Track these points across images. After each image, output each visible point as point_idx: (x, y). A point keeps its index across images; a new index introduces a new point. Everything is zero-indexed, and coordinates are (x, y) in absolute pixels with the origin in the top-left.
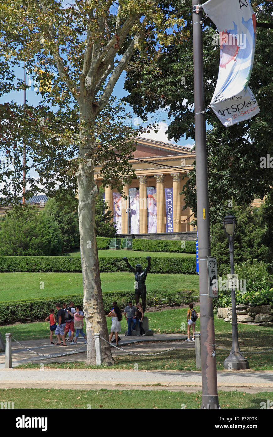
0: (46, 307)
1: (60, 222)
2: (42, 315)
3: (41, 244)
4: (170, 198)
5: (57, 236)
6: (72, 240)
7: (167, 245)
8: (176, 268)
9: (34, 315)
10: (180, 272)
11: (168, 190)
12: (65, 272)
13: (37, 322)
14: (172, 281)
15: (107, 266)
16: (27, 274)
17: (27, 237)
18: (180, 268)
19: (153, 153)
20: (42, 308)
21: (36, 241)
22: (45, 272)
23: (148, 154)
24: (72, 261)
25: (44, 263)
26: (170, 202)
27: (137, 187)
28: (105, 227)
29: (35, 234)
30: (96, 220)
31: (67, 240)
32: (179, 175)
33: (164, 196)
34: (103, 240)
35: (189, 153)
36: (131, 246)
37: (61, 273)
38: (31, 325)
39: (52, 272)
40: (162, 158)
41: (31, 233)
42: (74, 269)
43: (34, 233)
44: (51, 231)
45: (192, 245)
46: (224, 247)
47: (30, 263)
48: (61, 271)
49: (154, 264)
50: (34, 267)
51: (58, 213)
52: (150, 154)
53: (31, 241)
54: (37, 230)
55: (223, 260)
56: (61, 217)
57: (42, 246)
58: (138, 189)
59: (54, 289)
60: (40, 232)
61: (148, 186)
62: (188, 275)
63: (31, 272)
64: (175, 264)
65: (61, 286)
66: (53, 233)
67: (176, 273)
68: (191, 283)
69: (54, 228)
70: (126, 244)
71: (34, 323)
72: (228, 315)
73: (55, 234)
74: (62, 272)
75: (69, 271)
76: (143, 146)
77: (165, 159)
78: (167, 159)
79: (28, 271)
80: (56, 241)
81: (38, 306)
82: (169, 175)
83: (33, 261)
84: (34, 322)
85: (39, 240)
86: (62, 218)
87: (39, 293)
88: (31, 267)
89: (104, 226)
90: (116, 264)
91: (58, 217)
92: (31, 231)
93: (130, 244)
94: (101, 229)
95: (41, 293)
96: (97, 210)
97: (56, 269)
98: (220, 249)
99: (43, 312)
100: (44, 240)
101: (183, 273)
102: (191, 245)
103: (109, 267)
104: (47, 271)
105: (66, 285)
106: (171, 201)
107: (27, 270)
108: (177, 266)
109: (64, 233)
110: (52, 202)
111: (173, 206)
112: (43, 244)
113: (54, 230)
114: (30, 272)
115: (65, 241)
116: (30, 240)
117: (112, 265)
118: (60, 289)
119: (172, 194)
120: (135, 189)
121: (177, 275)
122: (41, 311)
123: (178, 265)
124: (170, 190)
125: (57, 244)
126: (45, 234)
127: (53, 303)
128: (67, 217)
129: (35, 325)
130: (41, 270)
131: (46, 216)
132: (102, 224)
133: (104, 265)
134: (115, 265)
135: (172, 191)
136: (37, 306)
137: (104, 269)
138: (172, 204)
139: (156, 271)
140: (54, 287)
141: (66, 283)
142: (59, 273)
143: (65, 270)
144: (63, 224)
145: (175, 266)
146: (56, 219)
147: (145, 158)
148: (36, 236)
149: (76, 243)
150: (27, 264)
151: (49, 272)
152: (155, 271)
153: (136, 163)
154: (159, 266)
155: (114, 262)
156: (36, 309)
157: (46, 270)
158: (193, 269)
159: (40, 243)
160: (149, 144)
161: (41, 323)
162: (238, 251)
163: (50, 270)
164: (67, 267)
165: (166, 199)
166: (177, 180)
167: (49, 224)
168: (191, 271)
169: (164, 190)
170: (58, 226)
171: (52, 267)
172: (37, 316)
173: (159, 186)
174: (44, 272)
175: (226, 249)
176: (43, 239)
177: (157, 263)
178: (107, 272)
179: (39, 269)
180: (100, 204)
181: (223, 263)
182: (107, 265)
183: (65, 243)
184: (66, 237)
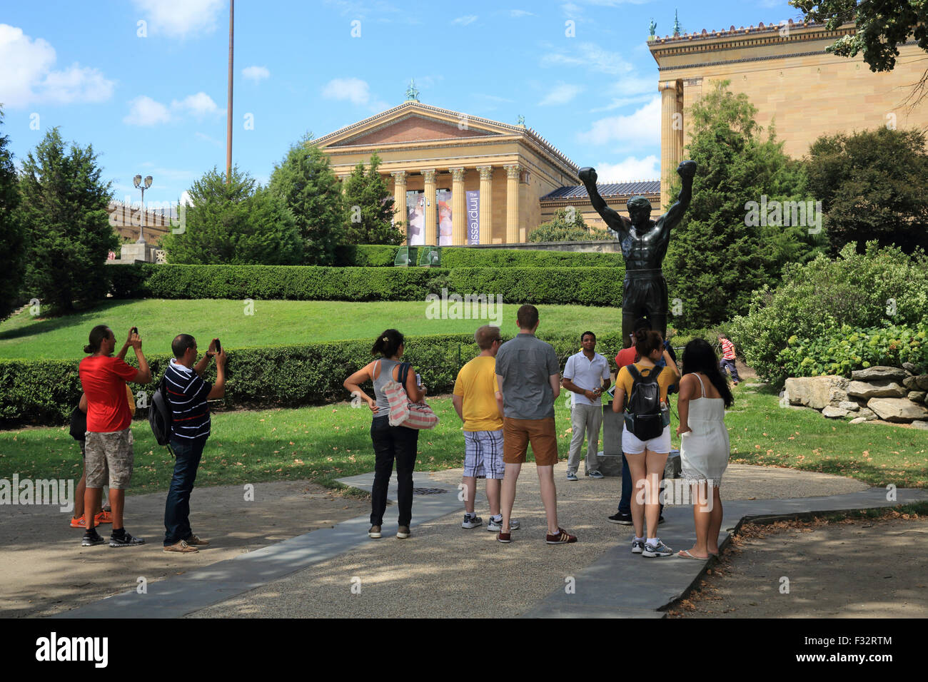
0: (270, 366)
1: (297, 212)
2: (258, 390)
3: (259, 249)
4: (473, 207)
5: (291, 237)
6: (322, 247)
7: (512, 260)
8: (564, 291)
9: (232, 390)
10: (575, 301)
11: (472, 194)
12: (311, 299)
13: (242, 411)
14: (564, 320)
15: (407, 288)
16: (226, 303)
17: (230, 235)
18: (574, 292)
19: (447, 133)
20: (258, 371)
21: (249, 242)
22: (268, 299)
23: (439, 134)
24: (327, 277)
25: (265, 280)
26: (474, 215)
27: (420, 189)
28: (382, 230)
29: (247, 229)
30: (365, 215)
31: (311, 248)
32: (490, 169)
33: (465, 205)
34: (381, 251)
35: (508, 134)
36: (438, 262)
37: (303, 302)
38: (222, 419)
39: (282, 299)
40: (463, 141)
41: (238, 226)
42: (332, 293)
43: (245, 227)
44: (279, 225)
45: (565, 259)
46: (710, 232)
47: (234, 280)
48: (302, 298)
49: (515, 284)
50: (243, 289)
51: (294, 193)
52: (443, 134)
53: (239, 243)
54: (251, 219)
55: (707, 264)
56: (301, 202)
57: (260, 252)
58: (421, 191)
59: (289, 332)
60: (256, 226)
61: (438, 187)
62: (595, 307)
63: (236, 299)
64: (562, 284)
65: (305, 327)
66: (284, 231)
67: (566, 303)
68: (611, 325)
69: (285, 222)
70: (429, 259)
71: (233, 414)
72: (834, 400)
73: (288, 233)
74: (305, 300)
75: (319, 298)
76: (431, 121)
77: (468, 143)
78: (471, 143)
79: (229, 297)
80: (289, 246)
81: (247, 363)
82: (473, 170)
83: (242, 276)
84: (234, 409)
85: (254, 241)
86: (303, 204)
87: (253, 342)
88: (236, 289)
89: (381, 228)
90: (426, 283)
91: (295, 202)
92: (238, 223)
93: (436, 258)
94: (375, 233)
95: (257, 342)
96: (367, 196)
97: (292, 292)
98: (699, 237)
99: (262, 382)
100: (265, 241)
101: (583, 303)
102: (562, 259)
103: (409, 290)
104: (271, 297)
105: (317, 325)
106: (476, 212)
107: (228, 295)
108: (567, 288)
109: (305, 234)
110: (283, 173)
111: (479, 220)
112: (265, 249)
113: (286, 225)
114: (233, 299)
115: (306, 250)
116: (237, 240)
117: (418, 284)
118: (301, 333)
119: (478, 201)
120: (416, 192)
121: (568, 307)
122: (254, 378)
123: (569, 286)
124: (475, 195)
125: (292, 254)
126: (268, 229)
127: (291, 357)
128: (312, 201)
129: (234, 420)
130: (259, 294)
131: (271, 198)
132: (377, 225)
133: (399, 285)
134: (423, 286)
135: (478, 196)
136: (241, 364)
137: (399, 294)
138: (478, 218)
139: (518, 299)
140: (286, 328)
141: (317, 321)
142: (298, 302)
143: (311, 295)
144: (304, 217)
145: (563, 289)
146: (290, 206)
147: (435, 141)
148: (250, 232)
149: (329, 255)
150: (228, 282)
151: (277, 299)
152: (515, 298)
153: (419, 149)
154: (526, 288)
155: (421, 278)
156: (238, 374)
157: (268, 295)
158: (604, 294)
159: (257, 248)
160: (441, 118)
161: (253, 413)
162: (746, 242)
163: (278, 296)
164: (316, 288)
165: (468, 208)
166: (487, 177)
167: (275, 212)
168: (600, 299)
169: (465, 194)
170: (294, 219)
171: (283, 289)
172: (244, 392)
173: (457, 186)
174: (264, 299)
175: (716, 238)
176: (263, 239)
177: (520, 282)
178: (407, 300)
179: (254, 294)
180: (373, 186)
181: (706, 272)
182: (405, 285)
183: (307, 254)
184: (310, 242)
